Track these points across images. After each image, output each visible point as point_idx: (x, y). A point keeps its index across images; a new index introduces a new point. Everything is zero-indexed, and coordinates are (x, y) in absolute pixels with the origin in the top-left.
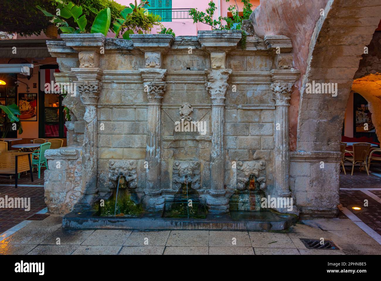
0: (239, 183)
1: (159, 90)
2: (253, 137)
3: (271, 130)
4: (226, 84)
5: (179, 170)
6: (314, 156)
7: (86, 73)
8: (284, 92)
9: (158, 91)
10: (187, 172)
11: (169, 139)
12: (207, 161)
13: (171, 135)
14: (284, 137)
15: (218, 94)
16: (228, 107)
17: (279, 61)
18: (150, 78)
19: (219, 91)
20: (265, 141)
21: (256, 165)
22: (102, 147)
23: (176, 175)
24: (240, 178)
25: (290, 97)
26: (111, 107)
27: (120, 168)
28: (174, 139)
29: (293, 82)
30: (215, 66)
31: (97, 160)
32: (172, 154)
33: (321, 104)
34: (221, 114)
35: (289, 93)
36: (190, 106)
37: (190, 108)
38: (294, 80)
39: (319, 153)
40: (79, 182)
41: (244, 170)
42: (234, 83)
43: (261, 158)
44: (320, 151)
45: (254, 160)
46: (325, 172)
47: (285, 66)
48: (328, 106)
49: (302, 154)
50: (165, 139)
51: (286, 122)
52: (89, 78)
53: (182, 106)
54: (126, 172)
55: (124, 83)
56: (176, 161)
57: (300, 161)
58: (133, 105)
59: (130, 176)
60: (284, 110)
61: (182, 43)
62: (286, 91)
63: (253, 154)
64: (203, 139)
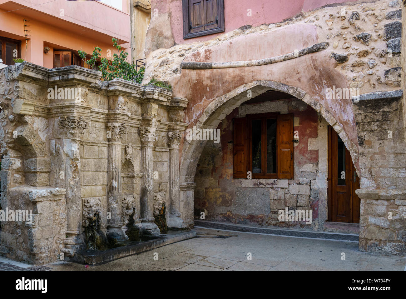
2: (159, 173)
5: (127, 203)
7: (83, 108)
10: (134, 205)
18: (121, 119)
23: (125, 208)
24: (156, 207)
27: (97, 205)
30: (153, 114)
37: (132, 148)
38: (183, 130)
40: (63, 224)
41: (159, 200)
43: (163, 190)
44: (188, 183)
45: (160, 191)
53: (128, 146)
63: (160, 187)
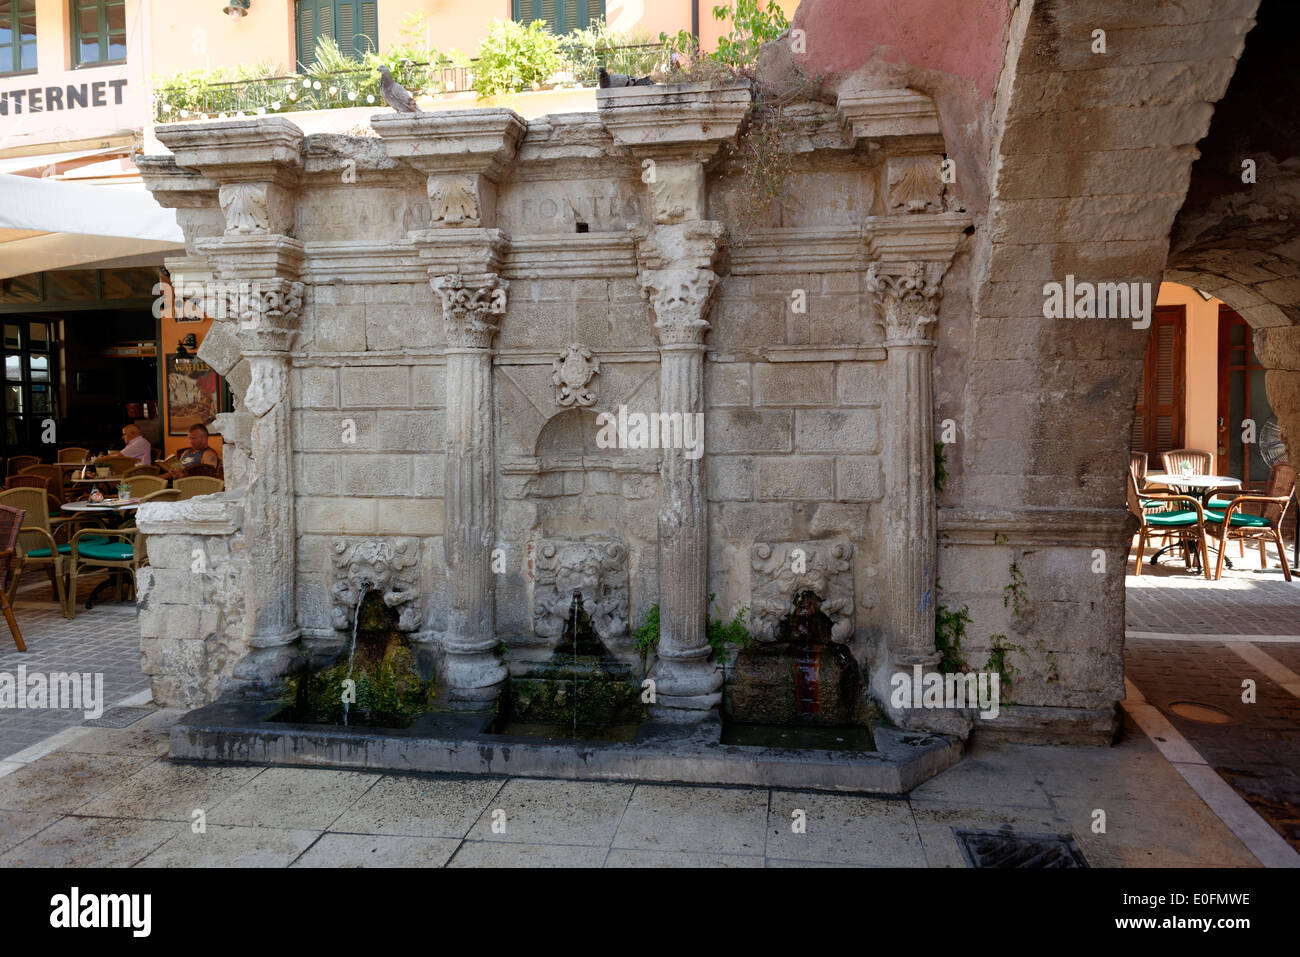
0: (757, 619)
1: (478, 301)
2: (806, 459)
3: (873, 433)
4: (710, 275)
5: (553, 570)
6: (1028, 526)
7: (244, 254)
8: (912, 297)
9: (475, 305)
10: (579, 580)
11: (521, 467)
12: (650, 542)
13: (528, 456)
14: (913, 460)
15: (678, 311)
16: (719, 355)
17: (894, 186)
18: (448, 261)
19: (681, 299)
20: (851, 473)
21: (818, 558)
22: (310, 495)
23: (546, 589)
24: (763, 602)
25: (937, 313)
26: (335, 364)
27: (364, 563)
28: (536, 468)
29: (943, 261)
30: (664, 212)
31: (296, 539)
32: (534, 517)
33: (1049, 335)
34: (689, 379)
35: (930, 299)
36: (588, 355)
37: (588, 360)
38: (950, 251)
39: (1047, 512)
41: (776, 574)
42: (739, 270)
43: (838, 533)
44: (1051, 508)
45: (812, 537)
46: (1071, 582)
47: (914, 204)
48: (1074, 344)
49: (983, 518)
50: (507, 468)
51: (919, 405)
52: (254, 269)
53: (562, 355)
54: (383, 577)
55: (375, 284)
56: (548, 543)
57: (978, 542)
58: (402, 357)
59: (396, 590)
60: (913, 359)
61: (554, 137)
62: (918, 294)
63: (809, 518)
64: (635, 466)
